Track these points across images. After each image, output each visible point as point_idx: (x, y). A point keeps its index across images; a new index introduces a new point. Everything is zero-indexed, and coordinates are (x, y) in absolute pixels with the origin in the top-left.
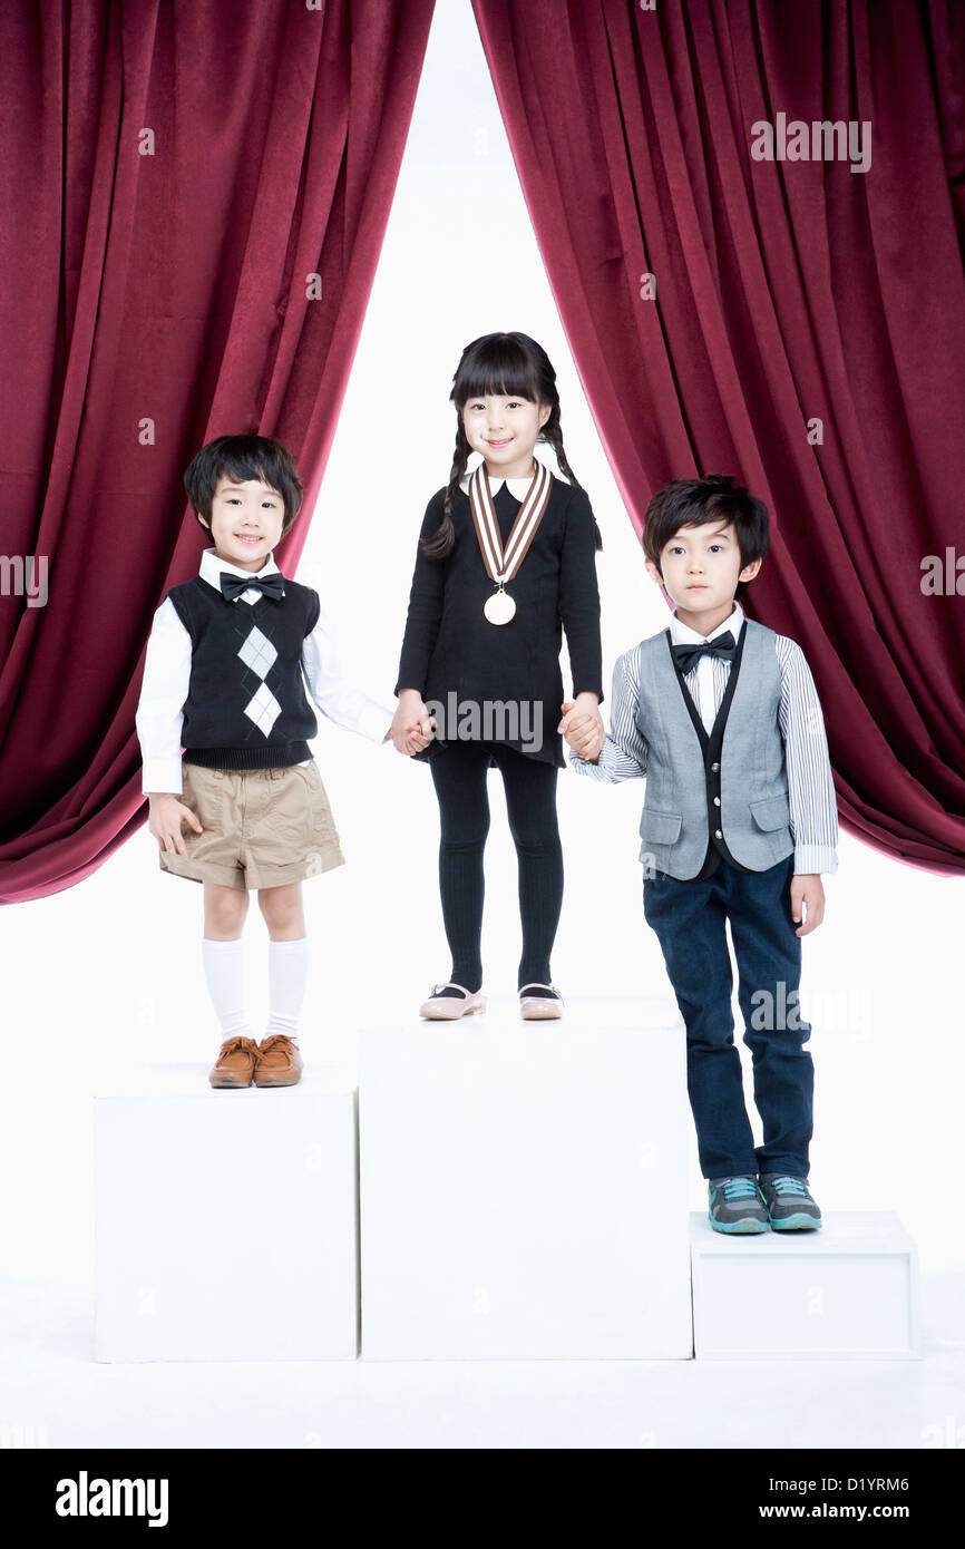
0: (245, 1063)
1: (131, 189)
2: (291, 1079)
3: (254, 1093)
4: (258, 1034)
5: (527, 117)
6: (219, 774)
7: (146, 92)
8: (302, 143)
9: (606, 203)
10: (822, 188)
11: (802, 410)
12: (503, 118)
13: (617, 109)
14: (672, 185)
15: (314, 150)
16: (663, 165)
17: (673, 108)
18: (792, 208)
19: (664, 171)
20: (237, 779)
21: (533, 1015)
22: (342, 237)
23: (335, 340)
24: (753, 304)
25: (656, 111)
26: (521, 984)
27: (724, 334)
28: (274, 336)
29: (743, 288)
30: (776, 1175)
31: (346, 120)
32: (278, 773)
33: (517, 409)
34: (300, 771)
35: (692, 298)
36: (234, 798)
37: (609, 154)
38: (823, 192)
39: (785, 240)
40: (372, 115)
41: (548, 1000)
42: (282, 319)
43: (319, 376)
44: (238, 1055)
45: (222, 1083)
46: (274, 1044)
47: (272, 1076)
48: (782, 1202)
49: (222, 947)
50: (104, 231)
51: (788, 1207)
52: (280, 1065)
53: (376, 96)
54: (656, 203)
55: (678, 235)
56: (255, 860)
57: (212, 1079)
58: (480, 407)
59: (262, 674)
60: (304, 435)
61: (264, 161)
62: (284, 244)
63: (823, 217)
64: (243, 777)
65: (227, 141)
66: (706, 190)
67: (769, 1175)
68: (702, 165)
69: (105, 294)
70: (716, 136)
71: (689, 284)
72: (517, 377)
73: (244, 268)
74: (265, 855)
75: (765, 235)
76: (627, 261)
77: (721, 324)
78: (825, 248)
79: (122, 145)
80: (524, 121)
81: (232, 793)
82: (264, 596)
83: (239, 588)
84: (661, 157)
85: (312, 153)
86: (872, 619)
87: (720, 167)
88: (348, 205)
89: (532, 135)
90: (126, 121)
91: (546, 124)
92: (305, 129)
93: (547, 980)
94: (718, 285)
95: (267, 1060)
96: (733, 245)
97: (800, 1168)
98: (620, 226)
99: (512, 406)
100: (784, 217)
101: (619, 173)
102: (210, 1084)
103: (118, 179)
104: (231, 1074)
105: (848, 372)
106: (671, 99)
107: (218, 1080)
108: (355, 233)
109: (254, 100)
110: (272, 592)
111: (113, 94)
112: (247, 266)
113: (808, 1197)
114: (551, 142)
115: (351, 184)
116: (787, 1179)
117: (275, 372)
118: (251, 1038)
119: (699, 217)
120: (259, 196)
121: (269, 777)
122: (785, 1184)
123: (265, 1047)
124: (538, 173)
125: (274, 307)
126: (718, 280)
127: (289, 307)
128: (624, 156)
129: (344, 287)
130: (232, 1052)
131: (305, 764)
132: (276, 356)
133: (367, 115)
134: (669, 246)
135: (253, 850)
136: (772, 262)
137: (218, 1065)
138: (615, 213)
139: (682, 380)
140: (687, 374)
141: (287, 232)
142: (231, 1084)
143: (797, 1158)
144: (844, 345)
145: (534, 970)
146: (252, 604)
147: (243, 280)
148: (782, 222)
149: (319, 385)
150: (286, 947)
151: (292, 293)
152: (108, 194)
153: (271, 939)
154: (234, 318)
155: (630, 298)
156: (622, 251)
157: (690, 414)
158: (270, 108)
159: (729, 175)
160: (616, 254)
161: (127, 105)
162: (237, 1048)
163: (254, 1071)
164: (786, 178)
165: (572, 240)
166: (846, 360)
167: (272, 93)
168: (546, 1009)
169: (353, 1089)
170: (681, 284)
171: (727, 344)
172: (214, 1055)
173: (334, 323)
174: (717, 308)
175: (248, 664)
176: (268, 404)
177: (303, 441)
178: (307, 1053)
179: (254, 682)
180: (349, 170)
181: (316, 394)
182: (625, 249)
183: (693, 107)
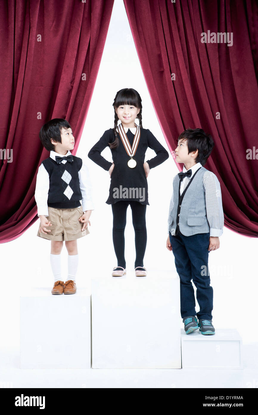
0: (61, 288)
1: (32, 52)
2: (74, 292)
3: (63, 296)
4: (65, 280)
5: (138, 33)
6: (56, 210)
7: (36, 26)
8: (78, 40)
9: (160, 56)
10: (217, 52)
11: (212, 112)
12: (132, 33)
13: (162, 31)
14: (177, 52)
15: (81, 42)
16: (175, 46)
17: (177, 31)
18: (209, 58)
19: (175, 48)
20: (61, 211)
21: (138, 275)
22: (89, 65)
23: (87, 92)
24: (199, 84)
25: (173, 32)
26: (136, 267)
27: (191, 91)
28: (70, 92)
29: (196, 79)
30: (203, 320)
31: (90, 34)
32: (72, 210)
33: (133, 109)
34: (78, 209)
35: (182, 82)
36: (60, 216)
37: (160, 43)
38: (218, 54)
39: (208, 66)
40: (97, 32)
41: (143, 271)
42: (72, 87)
43: (82, 102)
44: (59, 286)
45: (55, 293)
46: (69, 283)
47: (68, 291)
48: (204, 327)
49: (56, 256)
50: (25, 63)
51: (206, 329)
52: (70, 288)
53: (98, 27)
54: (173, 56)
55: (179, 65)
56: (67, 233)
57: (52, 292)
58: (122, 108)
59: (68, 183)
60: (78, 118)
61: (68, 44)
62: (73, 67)
63: (218, 60)
64: (63, 210)
65: (58, 39)
66: (186, 52)
67: (201, 320)
68: (185, 46)
69: (25, 80)
70: (189, 38)
71: (182, 78)
72: (133, 100)
73: (62, 73)
74: (69, 232)
75: (202, 65)
76: (165, 72)
77: (190, 88)
78: (218, 68)
79: (30, 40)
80: (138, 34)
81: (60, 214)
82: (67, 161)
83: (61, 160)
84: (174, 44)
85: (81, 43)
86: (230, 168)
87: (190, 46)
88: (90, 56)
89: (140, 37)
90: (31, 34)
91: (144, 35)
92: (79, 36)
93: (142, 266)
94: (189, 79)
95: (68, 287)
96: (194, 68)
97: (210, 318)
98: (163, 62)
99: (131, 108)
100: (207, 60)
101: (163, 48)
102: (52, 294)
103: (28, 49)
104: (58, 291)
105: (224, 102)
106: (177, 28)
107: (54, 293)
108: (92, 64)
109: (65, 28)
110: (69, 160)
111: (27, 26)
112: (63, 72)
113: (212, 325)
114: (145, 40)
115: (91, 51)
116: (206, 321)
117: (71, 101)
118: (62, 281)
119: (184, 60)
120: (67, 54)
121: (70, 211)
122: (206, 322)
123: (67, 283)
124: (141, 48)
125: (70, 84)
126: (189, 77)
127: (74, 84)
128: (164, 44)
129: (89, 78)
130: (57, 285)
131: (79, 207)
132: (71, 97)
133: (95, 32)
134: (176, 68)
135: (66, 230)
136: (204, 72)
137: (54, 288)
138: (162, 59)
139: (180, 104)
140: (181, 102)
141: (74, 63)
142: (58, 294)
143: (208, 315)
144: (223, 94)
145: (139, 263)
146: (64, 164)
147: (62, 76)
148: (207, 61)
149: (82, 105)
150: (72, 257)
151: (75, 79)
152: (26, 53)
153: (69, 255)
154: (60, 87)
155: (166, 82)
156: (164, 69)
157: (182, 113)
158: (70, 30)
159: (193, 49)
160: (162, 70)
161: (31, 29)
162: (59, 284)
163: (64, 290)
164: (208, 50)
165: (150, 66)
166: (224, 98)
167: (70, 26)
168: (142, 274)
169: (90, 295)
170: (180, 78)
171: (192, 94)
172: (52, 286)
173: (86, 88)
174: (189, 85)
175: (64, 180)
176: (68, 110)
177: (78, 120)
178: (78, 285)
179: (66, 185)
180: (91, 47)
181: (81, 107)
182: (165, 68)
183: (183, 31)
